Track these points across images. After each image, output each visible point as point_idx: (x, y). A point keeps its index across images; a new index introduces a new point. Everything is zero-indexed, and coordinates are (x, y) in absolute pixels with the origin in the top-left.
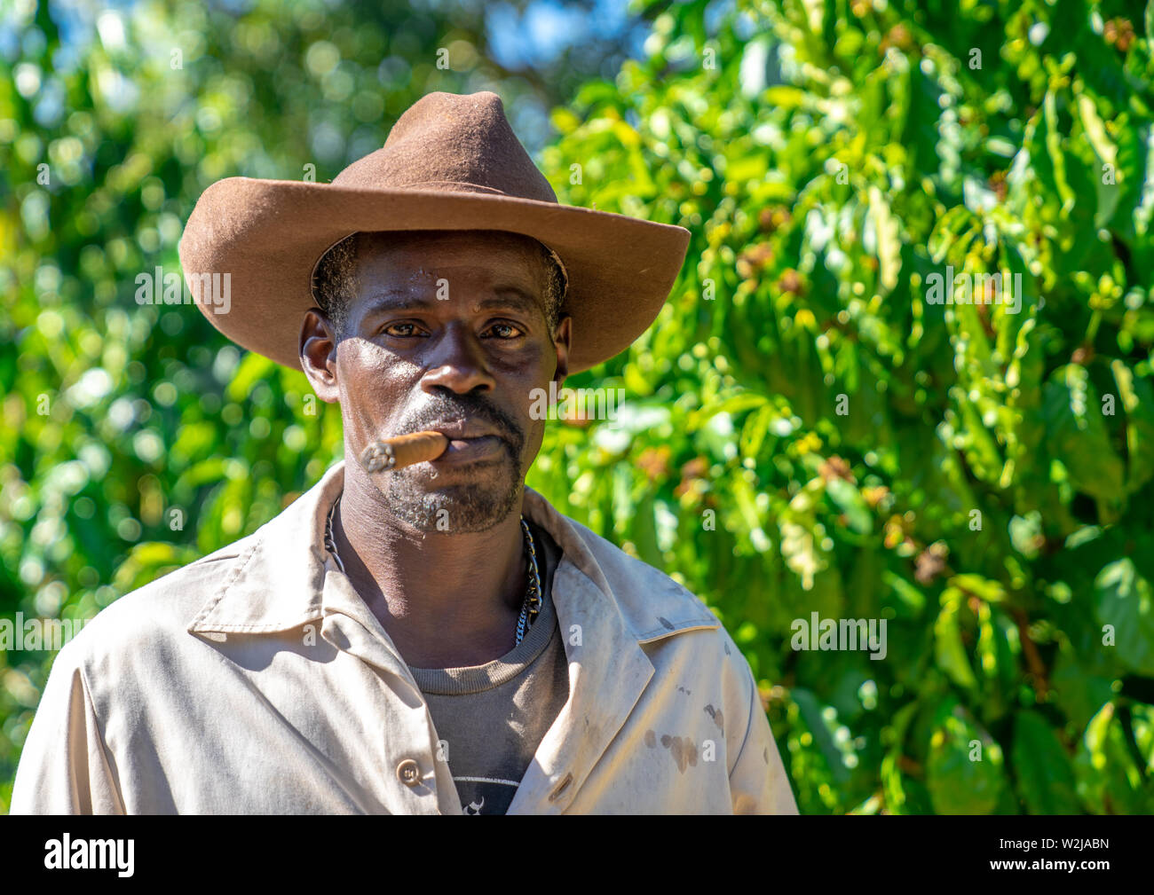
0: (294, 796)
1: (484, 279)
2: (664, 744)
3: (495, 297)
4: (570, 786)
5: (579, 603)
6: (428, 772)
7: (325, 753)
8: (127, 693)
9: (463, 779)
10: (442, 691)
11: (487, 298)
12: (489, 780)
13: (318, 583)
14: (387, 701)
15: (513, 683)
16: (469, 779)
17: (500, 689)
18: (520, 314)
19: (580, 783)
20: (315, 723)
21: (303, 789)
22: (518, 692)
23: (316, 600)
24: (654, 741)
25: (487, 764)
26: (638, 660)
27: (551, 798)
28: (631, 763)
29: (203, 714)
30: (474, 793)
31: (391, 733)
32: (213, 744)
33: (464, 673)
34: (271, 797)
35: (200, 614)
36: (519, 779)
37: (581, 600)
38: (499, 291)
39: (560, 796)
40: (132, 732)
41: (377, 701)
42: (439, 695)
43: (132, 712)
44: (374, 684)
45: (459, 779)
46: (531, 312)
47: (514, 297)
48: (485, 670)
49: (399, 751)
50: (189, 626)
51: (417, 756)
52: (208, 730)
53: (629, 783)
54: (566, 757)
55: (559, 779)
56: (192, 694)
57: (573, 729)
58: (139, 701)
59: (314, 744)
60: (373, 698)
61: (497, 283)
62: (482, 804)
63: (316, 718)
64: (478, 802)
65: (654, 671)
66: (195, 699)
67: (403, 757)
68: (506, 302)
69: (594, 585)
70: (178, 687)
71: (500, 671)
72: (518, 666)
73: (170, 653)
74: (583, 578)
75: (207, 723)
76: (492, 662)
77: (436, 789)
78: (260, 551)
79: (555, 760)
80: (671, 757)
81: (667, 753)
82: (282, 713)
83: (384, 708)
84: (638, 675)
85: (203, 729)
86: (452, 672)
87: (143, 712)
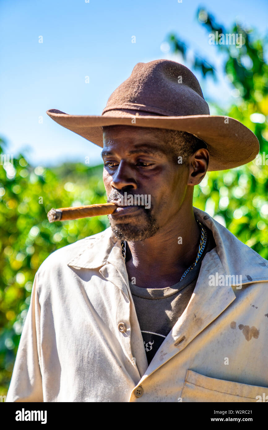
0: (87, 330)
1: (131, 142)
2: (240, 328)
3: (135, 149)
4: (184, 342)
5: (208, 267)
6: (129, 328)
7: (101, 316)
8: (47, 285)
9: (145, 332)
10: (145, 297)
11: (131, 150)
12: (156, 334)
13: (109, 251)
14: (120, 299)
15: (173, 296)
16: (149, 332)
17: (168, 298)
18: (148, 155)
19: (189, 341)
20: (99, 304)
21: (91, 328)
22: (174, 300)
23: (106, 258)
24: (235, 326)
25: (156, 327)
26: (229, 293)
27: (175, 345)
28: (221, 334)
29: (66, 296)
30: (151, 338)
31: (118, 312)
32: (67, 307)
33: (154, 291)
34: (80, 329)
35: (72, 260)
36: (166, 335)
37: (210, 266)
38: (136, 147)
39: (179, 345)
40: (45, 299)
41: (117, 298)
42: (144, 298)
43: (47, 292)
44: (118, 292)
45: (143, 331)
46: (153, 154)
47: (145, 148)
48: (163, 290)
49: (120, 319)
50: (68, 264)
51: (125, 322)
52: (67, 302)
53: (219, 342)
54: (182, 329)
55: (179, 338)
56: (65, 288)
57: (187, 318)
58: (49, 288)
59: (97, 311)
60: (116, 297)
61: (137, 143)
62: (153, 343)
63: (100, 302)
64: (152, 342)
65: (235, 298)
66: (65, 290)
67: (121, 321)
68: (141, 151)
69: (219, 260)
70: (61, 285)
71: (169, 291)
72: (177, 290)
73: (61, 272)
74: (217, 256)
75: (67, 299)
76: (168, 287)
77: (130, 335)
78: (103, 237)
79: (178, 330)
80: (242, 334)
81: (241, 332)
82: (90, 299)
83: (118, 301)
84: (227, 299)
85: (65, 301)
86: (149, 290)
87: (50, 293)
